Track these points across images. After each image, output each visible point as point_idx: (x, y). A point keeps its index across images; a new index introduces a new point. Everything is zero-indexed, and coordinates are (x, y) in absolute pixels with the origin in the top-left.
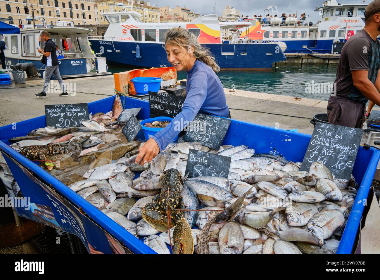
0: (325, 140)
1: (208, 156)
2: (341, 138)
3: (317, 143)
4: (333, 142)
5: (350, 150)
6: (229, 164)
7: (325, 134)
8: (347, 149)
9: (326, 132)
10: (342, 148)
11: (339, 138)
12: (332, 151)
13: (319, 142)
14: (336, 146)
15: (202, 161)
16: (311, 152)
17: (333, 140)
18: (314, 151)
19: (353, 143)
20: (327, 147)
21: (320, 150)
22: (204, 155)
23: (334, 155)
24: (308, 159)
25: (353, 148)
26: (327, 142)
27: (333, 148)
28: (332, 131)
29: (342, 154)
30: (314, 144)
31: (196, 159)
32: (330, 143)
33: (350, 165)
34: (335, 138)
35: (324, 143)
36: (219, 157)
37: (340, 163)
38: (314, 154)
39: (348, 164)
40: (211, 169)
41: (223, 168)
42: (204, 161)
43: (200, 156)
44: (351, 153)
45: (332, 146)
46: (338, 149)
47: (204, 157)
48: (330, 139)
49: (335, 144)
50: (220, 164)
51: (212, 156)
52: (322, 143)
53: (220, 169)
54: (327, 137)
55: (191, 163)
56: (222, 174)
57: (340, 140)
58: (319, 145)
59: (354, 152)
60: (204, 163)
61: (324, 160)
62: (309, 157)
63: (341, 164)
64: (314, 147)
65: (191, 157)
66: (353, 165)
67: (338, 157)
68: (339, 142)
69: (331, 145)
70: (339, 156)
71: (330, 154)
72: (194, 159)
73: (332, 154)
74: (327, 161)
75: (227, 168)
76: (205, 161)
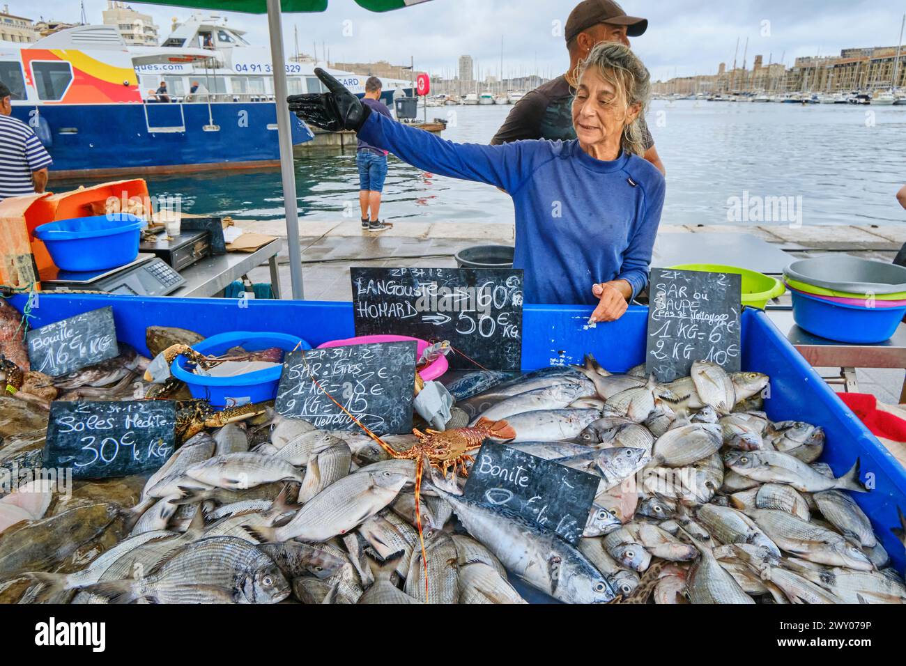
0: (678, 307)
1: (532, 465)
2: (706, 298)
3: (664, 314)
4: (692, 309)
5: (727, 321)
6: (591, 496)
7: (674, 293)
8: (720, 320)
9: (673, 288)
10: (711, 319)
11: (701, 299)
12: (695, 327)
13: (667, 313)
14: (701, 316)
15: (513, 478)
16: (657, 337)
17: (691, 305)
18: (662, 333)
19: (730, 307)
20: (686, 322)
21: (673, 331)
22: (520, 462)
23: (701, 336)
24: (655, 353)
25: (732, 317)
26: (681, 310)
27: (696, 322)
28: (685, 284)
29: (716, 332)
30: (658, 317)
31: (497, 470)
32: (687, 311)
33: (735, 352)
34: (695, 300)
35: (676, 314)
36: (564, 473)
37: (715, 351)
38: (663, 339)
39: (730, 352)
40: (534, 505)
41: (572, 505)
42: (518, 479)
43: (511, 465)
44: (731, 328)
45: (692, 318)
46: (706, 322)
47: (520, 468)
48: (687, 304)
49: (697, 313)
50: (564, 492)
51: (545, 467)
52: (673, 315)
53: (561, 506)
54: (678, 300)
55: (479, 480)
56: (566, 522)
57: (703, 301)
58: (668, 319)
59: (735, 324)
60: (518, 485)
61: (686, 349)
62: (657, 349)
63: (718, 354)
64: (661, 323)
65: (483, 462)
66: (739, 351)
67: (710, 339)
68: (703, 307)
69: (689, 316)
70: (711, 337)
71: (694, 336)
72: (492, 471)
73: (697, 336)
74: (692, 352)
75: (584, 505)
76: (522, 479)
